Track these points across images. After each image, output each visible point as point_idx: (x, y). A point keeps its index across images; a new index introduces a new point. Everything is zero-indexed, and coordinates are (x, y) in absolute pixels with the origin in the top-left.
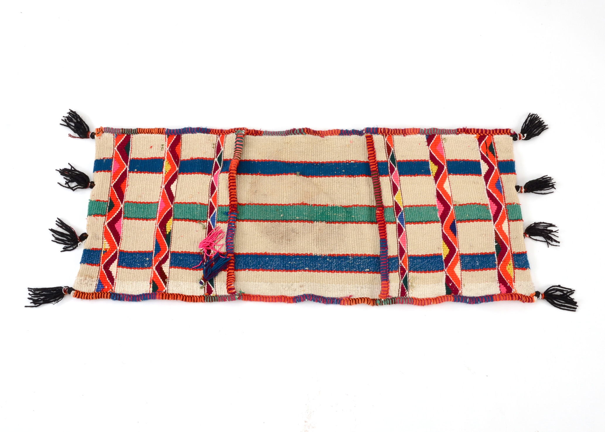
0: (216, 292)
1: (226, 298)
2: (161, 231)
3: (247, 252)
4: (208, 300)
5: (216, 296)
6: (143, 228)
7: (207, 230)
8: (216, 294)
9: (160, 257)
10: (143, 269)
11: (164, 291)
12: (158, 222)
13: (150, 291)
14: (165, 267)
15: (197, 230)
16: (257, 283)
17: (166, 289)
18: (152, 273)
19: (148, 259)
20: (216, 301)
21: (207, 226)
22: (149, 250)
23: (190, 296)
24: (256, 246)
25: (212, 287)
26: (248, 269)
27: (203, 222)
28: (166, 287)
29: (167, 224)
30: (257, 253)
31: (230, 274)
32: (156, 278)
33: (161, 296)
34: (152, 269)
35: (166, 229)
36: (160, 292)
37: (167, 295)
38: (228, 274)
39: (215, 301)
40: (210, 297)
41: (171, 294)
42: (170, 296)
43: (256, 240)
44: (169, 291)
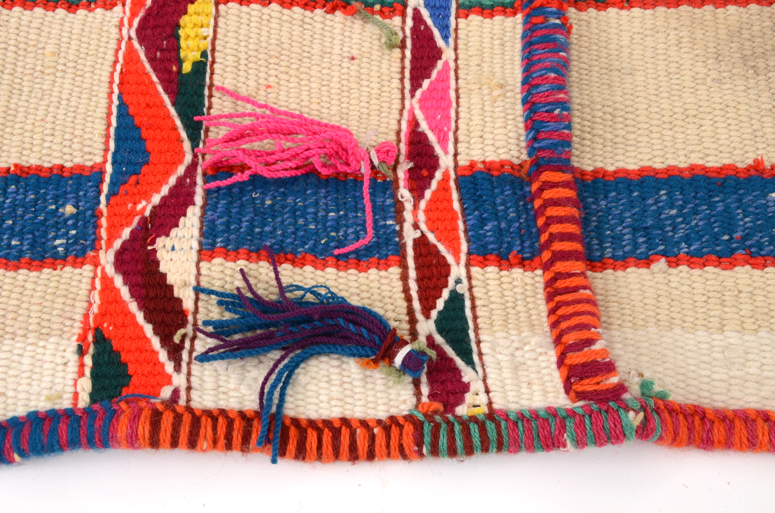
0: (487, 391)
1: (562, 428)
2: (152, 60)
3: (647, 164)
4: (443, 441)
5: (492, 415)
6: (50, 48)
7: (408, 53)
8: (490, 404)
9: (147, 196)
10: (40, 268)
11: (166, 393)
12: (134, 15)
13: (76, 395)
14: (173, 255)
15: (355, 53)
16: (733, 338)
17: (179, 380)
18: (93, 288)
19: (69, 209)
20: (493, 445)
21: (408, 32)
22: (78, 160)
23: (327, 423)
24: (692, 129)
25: (459, 362)
26: (664, 254)
27: (381, 13)
28: (178, 368)
29: (184, 20)
30: (704, 168)
31: (561, 284)
32: (120, 320)
33: (144, 429)
34: (96, 264)
35: (178, 48)
36: (138, 398)
37: (187, 418)
38: (549, 284)
39: (485, 449)
40: (451, 426)
41: (208, 413)
42: (206, 423)
43: (688, 98)
44: (194, 395)
